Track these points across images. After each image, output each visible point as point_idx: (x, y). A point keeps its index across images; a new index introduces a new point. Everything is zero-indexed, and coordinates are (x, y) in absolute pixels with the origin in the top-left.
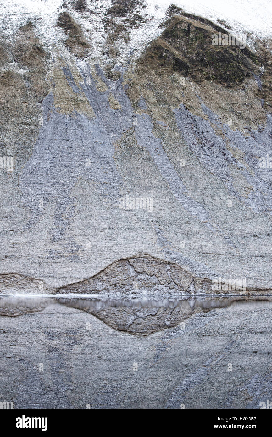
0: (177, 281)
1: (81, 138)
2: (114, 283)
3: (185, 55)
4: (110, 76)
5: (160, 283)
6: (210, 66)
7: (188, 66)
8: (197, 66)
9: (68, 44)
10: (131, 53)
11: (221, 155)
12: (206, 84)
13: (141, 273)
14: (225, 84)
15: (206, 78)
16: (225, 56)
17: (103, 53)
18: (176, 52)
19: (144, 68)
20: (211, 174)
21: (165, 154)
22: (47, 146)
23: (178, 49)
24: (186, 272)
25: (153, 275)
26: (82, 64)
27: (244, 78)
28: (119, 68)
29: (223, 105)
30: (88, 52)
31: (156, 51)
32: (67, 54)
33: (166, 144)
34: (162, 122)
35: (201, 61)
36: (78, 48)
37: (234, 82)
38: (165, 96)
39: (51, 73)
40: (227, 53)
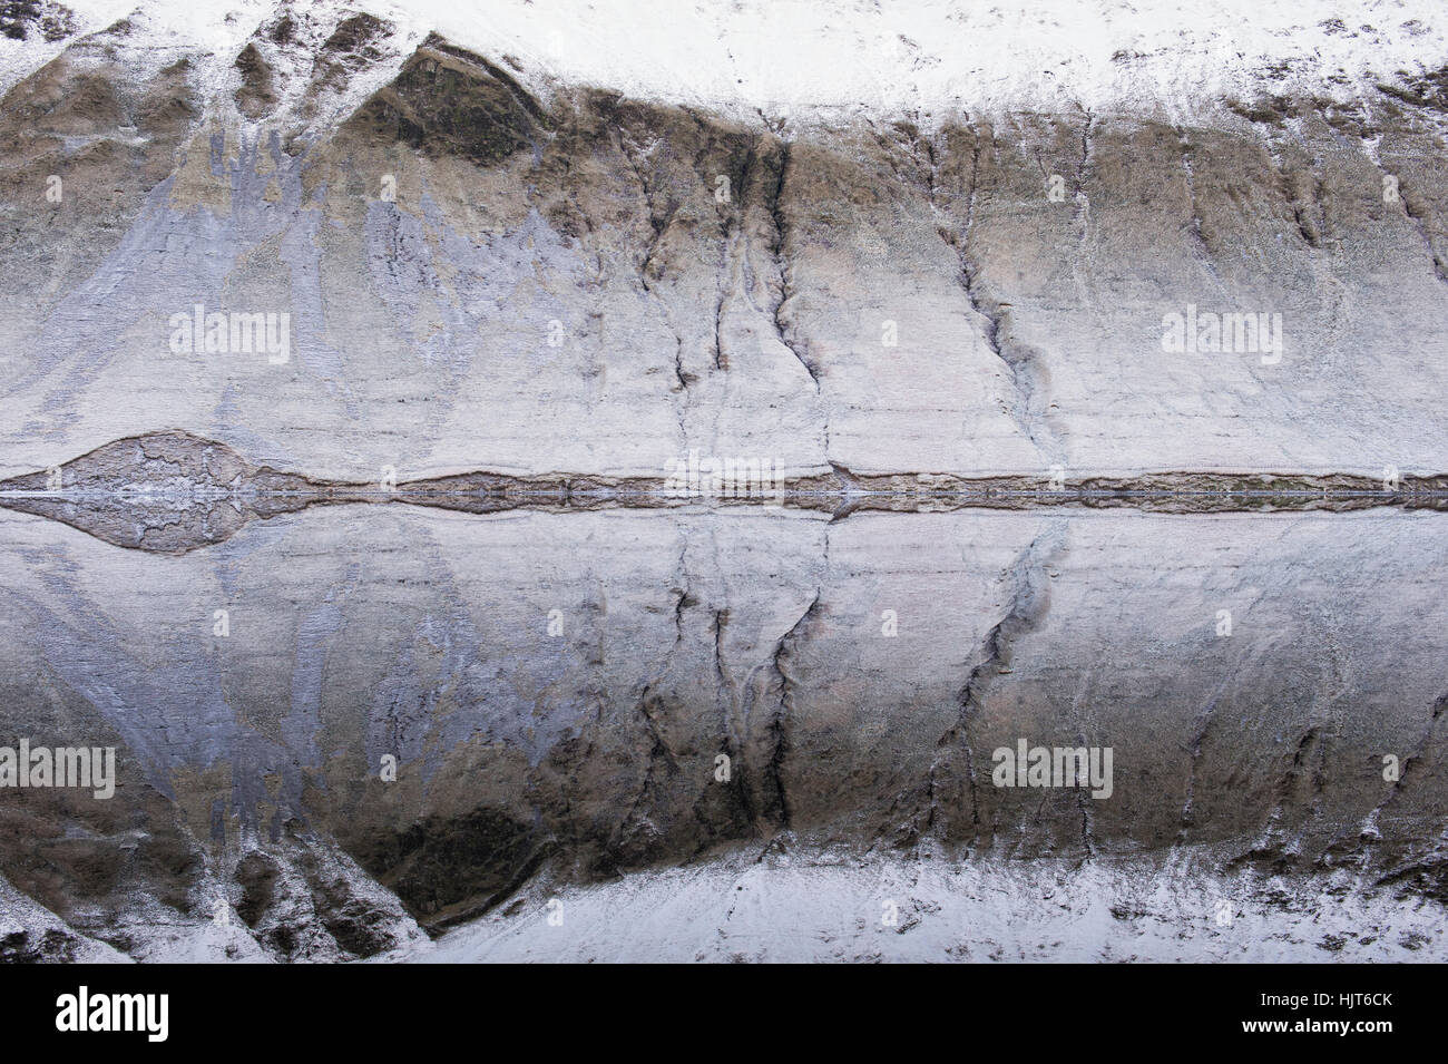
0: (214, 472)
1: (187, 247)
2: (96, 473)
3: (421, 115)
4: (287, 150)
5: (182, 475)
6: (458, 131)
7: (422, 132)
8: (437, 131)
9: (240, 97)
10: (340, 110)
11: (417, 274)
12: (447, 162)
13: (154, 459)
14: (478, 161)
15: (448, 152)
16: (485, 115)
17: (294, 111)
18: (409, 109)
19: (349, 136)
20: (384, 304)
21: (317, 273)
22: (123, 261)
23: (412, 103)
24: (237, 457)
25: (175, 462)
26: (251, 130)
27: (511, 151)
28: (309, 135)
29: (461, 195)
30: (269, 109)
31: (375, 108)
32: (233, 112)
33: (328, 257)
34: (340, 222)
35: (444, 125)
36: (254, 103)
37: (494, 157)
38: (365, 180)
39: (187, 144)
40: (490, 110)
